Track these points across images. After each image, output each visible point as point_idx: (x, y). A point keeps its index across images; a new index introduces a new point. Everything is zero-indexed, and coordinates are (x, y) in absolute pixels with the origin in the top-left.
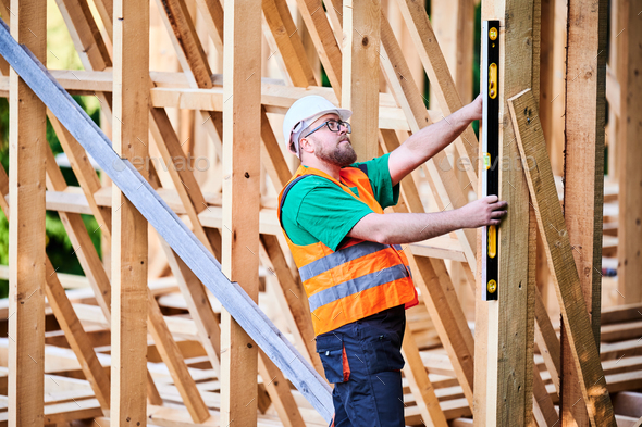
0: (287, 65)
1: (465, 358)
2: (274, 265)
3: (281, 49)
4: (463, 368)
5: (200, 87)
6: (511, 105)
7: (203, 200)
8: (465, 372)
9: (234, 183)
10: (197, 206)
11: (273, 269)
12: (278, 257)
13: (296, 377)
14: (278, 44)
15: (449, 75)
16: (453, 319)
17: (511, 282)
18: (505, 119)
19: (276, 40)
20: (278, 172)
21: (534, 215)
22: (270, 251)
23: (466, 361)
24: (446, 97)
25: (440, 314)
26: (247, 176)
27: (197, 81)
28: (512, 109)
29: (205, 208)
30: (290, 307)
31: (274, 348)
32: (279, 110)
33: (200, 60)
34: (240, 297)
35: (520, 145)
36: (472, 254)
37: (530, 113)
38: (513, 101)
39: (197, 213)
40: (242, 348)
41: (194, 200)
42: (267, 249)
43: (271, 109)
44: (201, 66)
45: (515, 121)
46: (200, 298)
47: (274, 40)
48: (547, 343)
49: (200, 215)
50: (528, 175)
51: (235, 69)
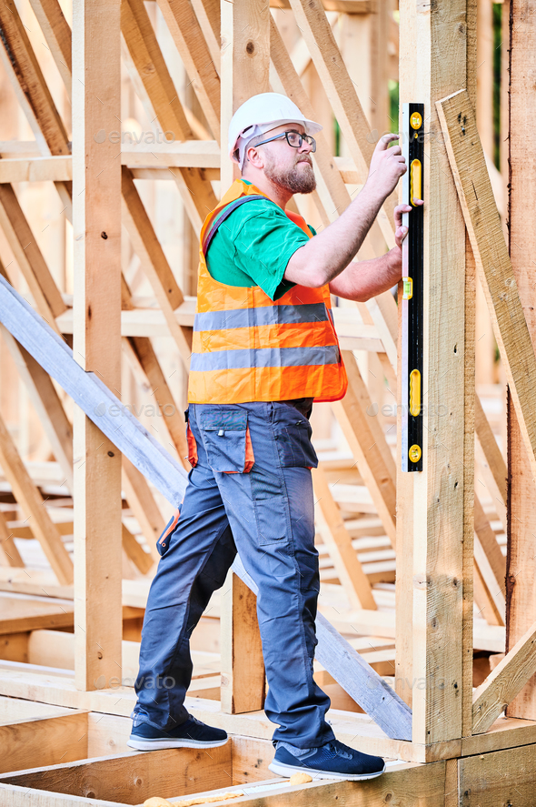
0: (157, 113)
1: (384, 481)
2: (150, 379)
3: (150, 92)
4: (382, 493)
5: (53, 153)
6: (440, 108)
7: (62, 301)
8: (384, 498)
9: (87, 244)
10: (54, 307)
11: (148, 383)
12: (153, 371)
13: (168, 487)
14: (145, 85)
15: (358, 105)
16: (368, 431)
17: (443, 344)
18: (433, 127)
19: (143, 80)
20: (150, 254)
21: (473, 259)
22: (144, 363)
23: (386, 484)
24: (355, 133)
25: (352, 424)
26: (105, 236)
27: (50, 146)
28: (441, 114)
29: (64, 311)
30: (170, 432)
31: (141, 452)
32: (148, 173)
33: (53, 121)
34: (97, 389)
35: (453, 163)
36: (391, 341)
37: (465, 121)
38: (443, 104)
39: (55, 317)
40: (102, 457)
41: (51, 301)
42: (140, 358)
43: (139, 173)
44: (54, 129)
45: (445, 130)
46: (63, 430)
47: (140, 80)
48: (487, 455)
49: (59, 320)
50: (463, 203)
51: (87, 98)
